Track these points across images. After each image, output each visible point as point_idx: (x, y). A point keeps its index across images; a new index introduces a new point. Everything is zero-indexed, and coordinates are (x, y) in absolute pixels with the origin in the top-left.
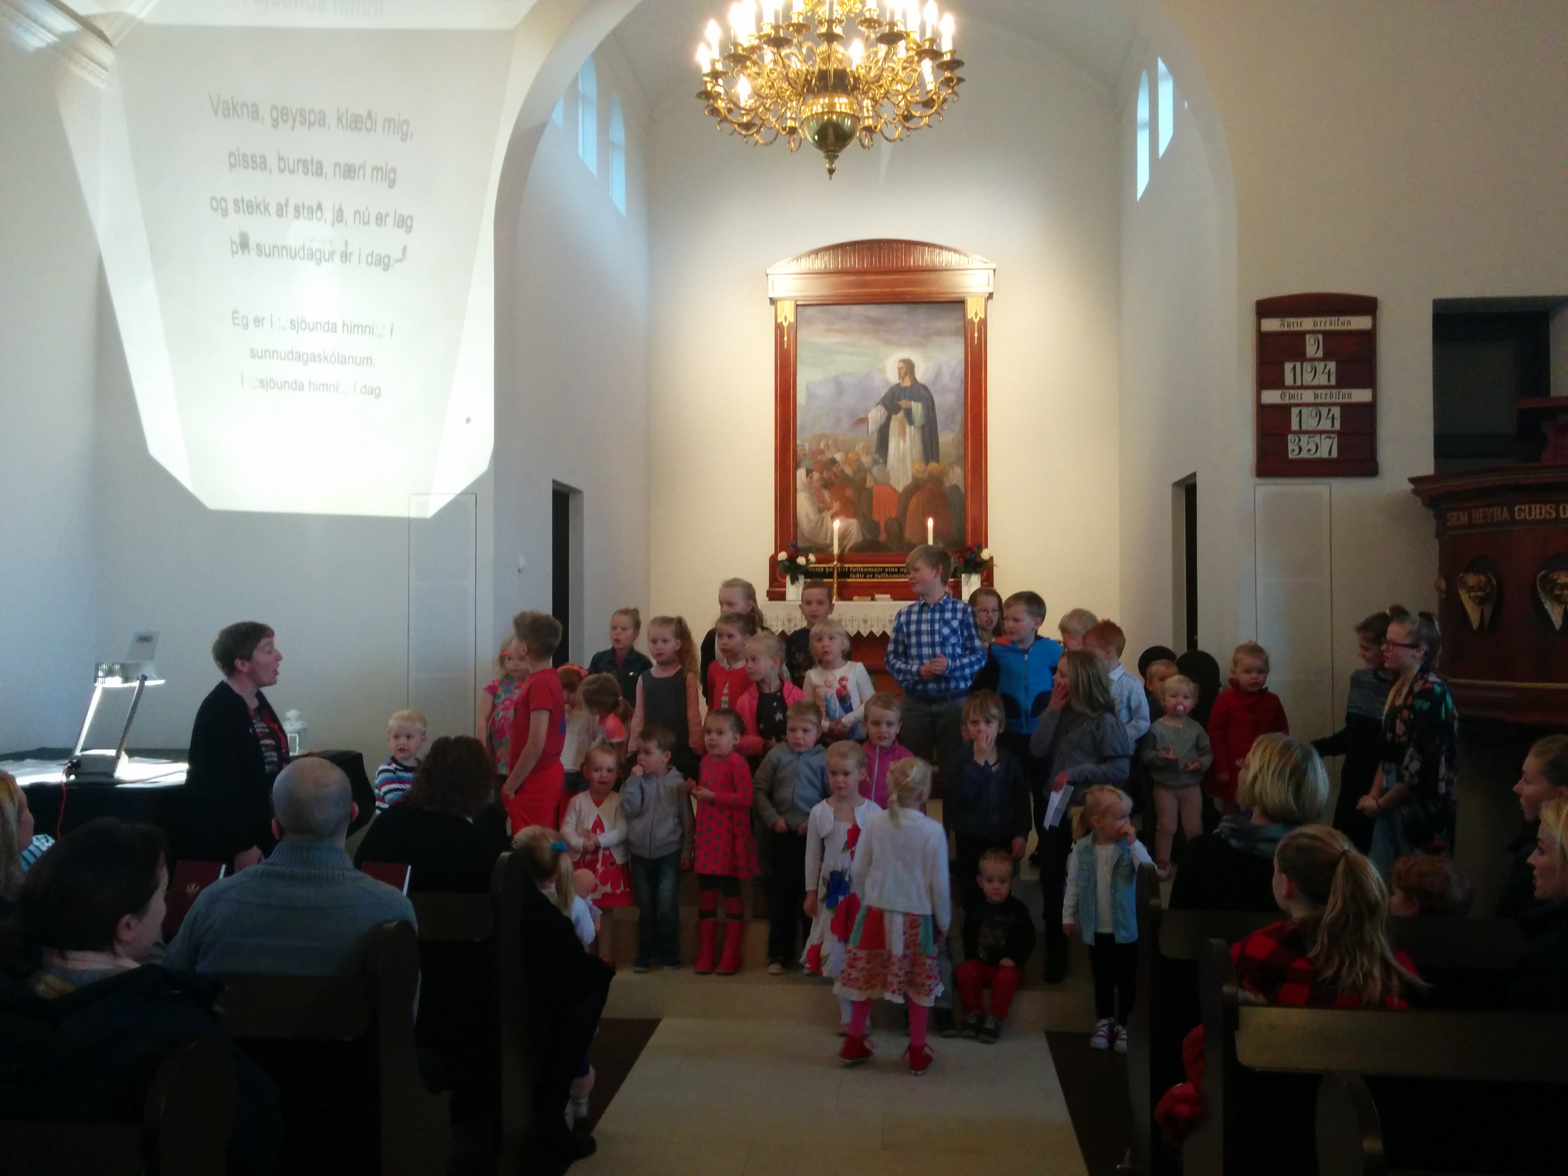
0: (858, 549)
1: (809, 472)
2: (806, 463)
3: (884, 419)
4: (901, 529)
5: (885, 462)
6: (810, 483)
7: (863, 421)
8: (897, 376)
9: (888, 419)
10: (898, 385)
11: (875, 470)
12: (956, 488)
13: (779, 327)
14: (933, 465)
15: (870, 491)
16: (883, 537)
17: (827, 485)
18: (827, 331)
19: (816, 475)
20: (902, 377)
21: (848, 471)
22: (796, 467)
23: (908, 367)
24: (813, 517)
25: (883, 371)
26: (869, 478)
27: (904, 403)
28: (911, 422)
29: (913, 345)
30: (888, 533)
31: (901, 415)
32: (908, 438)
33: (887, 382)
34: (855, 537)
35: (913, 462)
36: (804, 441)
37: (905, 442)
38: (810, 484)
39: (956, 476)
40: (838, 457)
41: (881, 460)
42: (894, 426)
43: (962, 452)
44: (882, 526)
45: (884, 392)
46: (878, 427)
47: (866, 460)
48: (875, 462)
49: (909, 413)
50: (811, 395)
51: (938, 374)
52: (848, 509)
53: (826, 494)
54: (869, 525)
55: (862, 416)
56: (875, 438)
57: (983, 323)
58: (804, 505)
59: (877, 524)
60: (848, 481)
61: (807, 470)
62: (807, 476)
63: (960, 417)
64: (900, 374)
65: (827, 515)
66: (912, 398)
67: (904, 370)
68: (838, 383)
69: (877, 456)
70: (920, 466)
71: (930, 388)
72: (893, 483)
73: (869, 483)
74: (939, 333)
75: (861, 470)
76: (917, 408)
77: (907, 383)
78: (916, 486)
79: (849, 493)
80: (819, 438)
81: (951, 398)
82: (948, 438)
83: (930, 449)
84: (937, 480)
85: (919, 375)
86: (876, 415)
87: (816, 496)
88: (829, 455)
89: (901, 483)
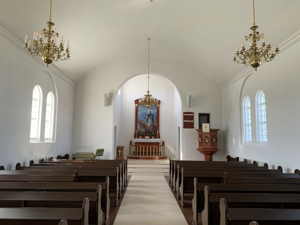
0: (144, 132)
1: (139, 123)
4: (149, 130)
7: (145, 118)
9: (148, 118)
12: (156, 126)
13: (136, 107)
14: (153, 123)
15: (146, 126)
16: (147, 131)
17: (141, 125)
18: (142, 107)
19: (140, 124)
20: (150, 113)
21: (144, 123)
22: (138, 123)
23: (150, 112)
24: (139, 129)
25: (148, 112)
27: (150, 116)
29: (151, 109)
30: (148, 130)
31: (150, 117)
34: (144, 131)
36: (139, 120)
37: (150, 120)
38: (139, 125)
39: (156, 124)
40: (142, 122)
42: (149, 118)
43: (156, 122)
45: (148, 114)
47: (146, 122)
48: (147, 123)
50: (139, 115)
51: (154, 113)
52: (143, 128)
53: (141, 126)
54: (146, 130)
56: (147, 120)
57: (159, 107)
58: (138, 127)
59: (147, 130)
60: (144, 125)
63: (156, 118)
65: (141, 128)
66: (151, 115)
68: (142, 113)
70: (152, 123)
74: (154, 108)
75: (145, 123)
76: (151, 117)
77: (150, 114)
78: (151, 125)
79: (144, 126)
80: (140, 120)
81: (155, 115)
82: (155, 120)
83: (153, 121)
84: (154, 125)
85: (152, 113)
86: (147, 117)
87: (140, 126)
88: (141, 121)
89: (149, 125)
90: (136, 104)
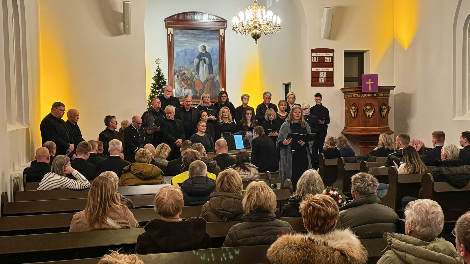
1: (178, 76)
2: (177, 74)
3: (198, 62)
4: (203, 93)
5: (199, 74)
6: (178, 79)
8: (201, 50)
9: (199, 62)
10: (202, 53)
11: (196, 76)
12: (217, 81)
13: (168, 35)
14: (211, 75)
15: (195, 82)
17: (183, 80)
18: (182, 37)
19: (180, 77)
21: (189, 76)
23: (204, 48)
24: (179, 89)
25: (197, 48)
26: (194, 78)
27: (203, 58)
28: (205, 63)
29: (206, 42)
30: (200, 93)
31: (203, 61)
32: (205, 67)
33: (199, 52)
34: (191, 94)
35: (206, 74)
36: (176, 68)
37: (204, 68)
39: (217, 78)
40: (186, 72)
41: (197, 73)
42: (201, 64)
43: (219, 71)
44: (198, 92)
45: (198, 54)
46: (196, 64)
47: (193, 73)
48: (196, 74)
49: (205, 60)
50: (178, 55)
51: (212, 50)
52: (189, 87)
53: (183, 82)
54: (195, 91)
55: (192, 61)
56: (196, 67)
57: (224, 36)
58: (177, 86)
60: (189, 79)
61: (177, 76)
62: (177, 77)
63: (218, 62)
64: (202, 50)
65: (183, 88)
66: (205, 56)
67: (203, 48)
68: (185, 51)
69: (196, 72)
70: (208, 75)
71: (210, 53)
72: (201, 80)
73: (194, 80)
74: (212, 39)
75: (192, 75)
76: (207, 59)
77: (204, 52)
78: (207, 81)
79: (189, 82)
80: (180, 67)
81: (216, 56)
82: (215, 67)
83: (211, 71)
84: (213, 79)
85: (207, 50)
86: (196, 61)
87: (180, 83)
88: (183, 72)
89: (203, 80)
90: (167, 27)
